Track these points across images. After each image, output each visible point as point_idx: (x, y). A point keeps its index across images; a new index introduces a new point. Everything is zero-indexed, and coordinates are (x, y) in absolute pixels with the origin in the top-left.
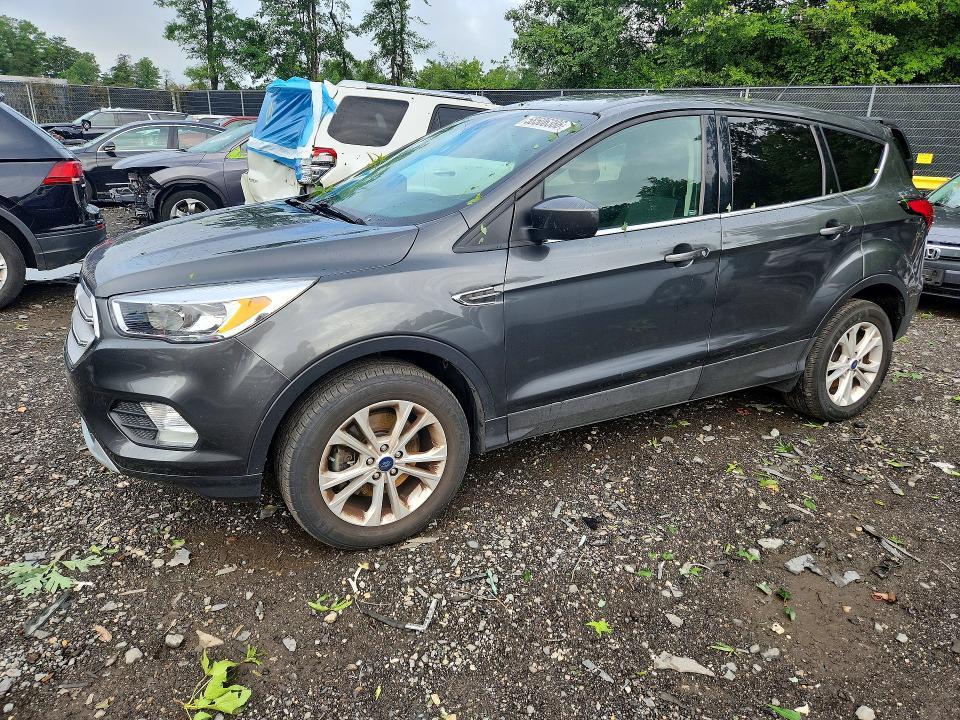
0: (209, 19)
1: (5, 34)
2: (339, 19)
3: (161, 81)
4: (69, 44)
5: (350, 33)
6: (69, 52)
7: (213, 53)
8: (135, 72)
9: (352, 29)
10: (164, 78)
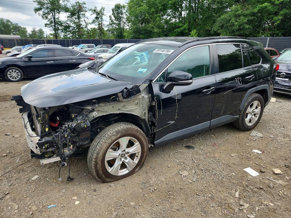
0: (55, 22)
1: (2, 23)
2: (86, 21)
3: (45, 35)
4: (19, 25)
5: (89, 24)
6: (19, 27)
7: (56, 30)
8: (38, 32)
9: (89, 23)
10: (46, 33)
